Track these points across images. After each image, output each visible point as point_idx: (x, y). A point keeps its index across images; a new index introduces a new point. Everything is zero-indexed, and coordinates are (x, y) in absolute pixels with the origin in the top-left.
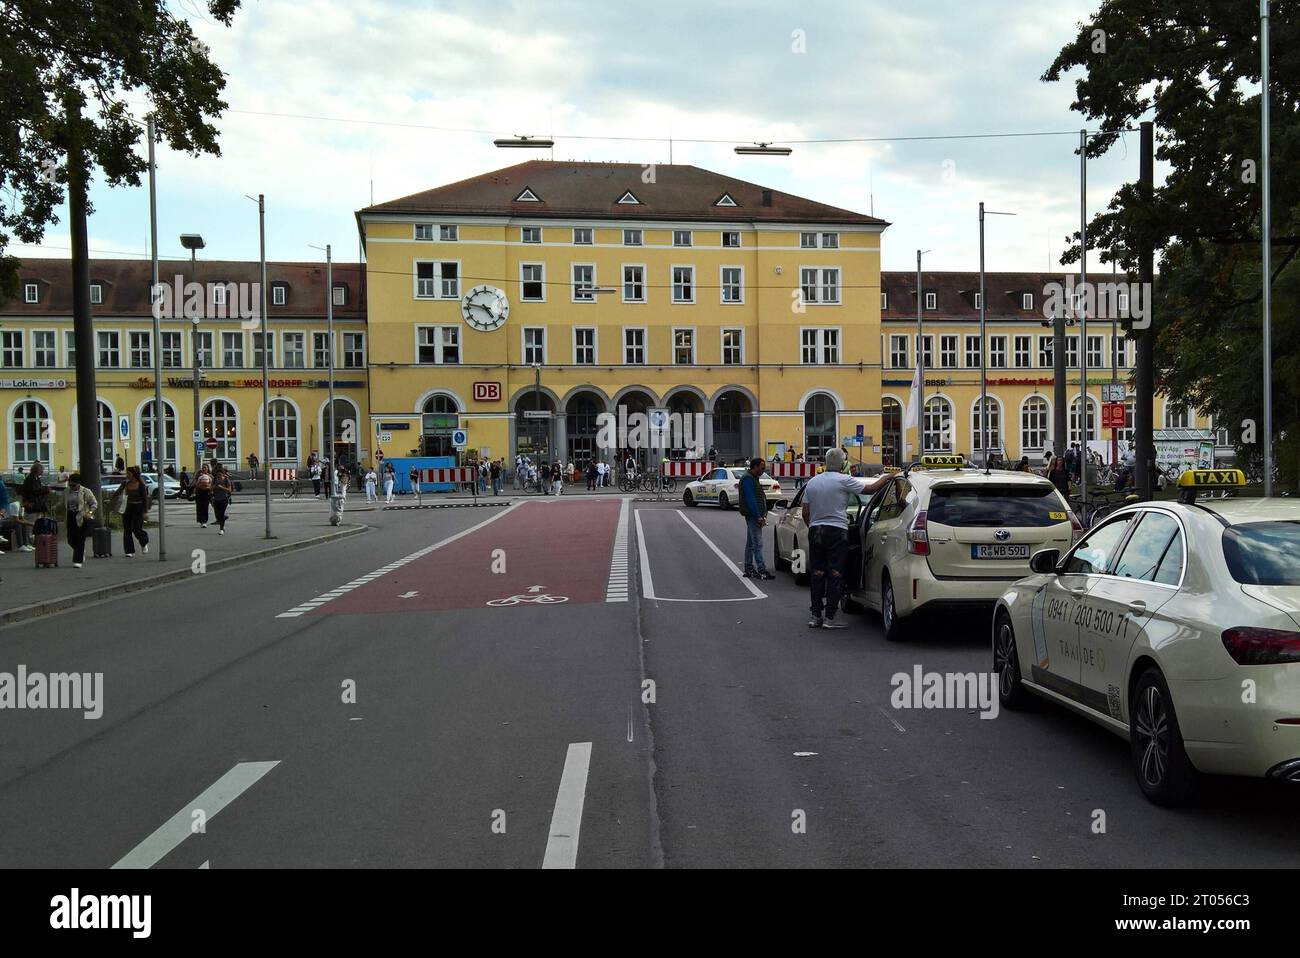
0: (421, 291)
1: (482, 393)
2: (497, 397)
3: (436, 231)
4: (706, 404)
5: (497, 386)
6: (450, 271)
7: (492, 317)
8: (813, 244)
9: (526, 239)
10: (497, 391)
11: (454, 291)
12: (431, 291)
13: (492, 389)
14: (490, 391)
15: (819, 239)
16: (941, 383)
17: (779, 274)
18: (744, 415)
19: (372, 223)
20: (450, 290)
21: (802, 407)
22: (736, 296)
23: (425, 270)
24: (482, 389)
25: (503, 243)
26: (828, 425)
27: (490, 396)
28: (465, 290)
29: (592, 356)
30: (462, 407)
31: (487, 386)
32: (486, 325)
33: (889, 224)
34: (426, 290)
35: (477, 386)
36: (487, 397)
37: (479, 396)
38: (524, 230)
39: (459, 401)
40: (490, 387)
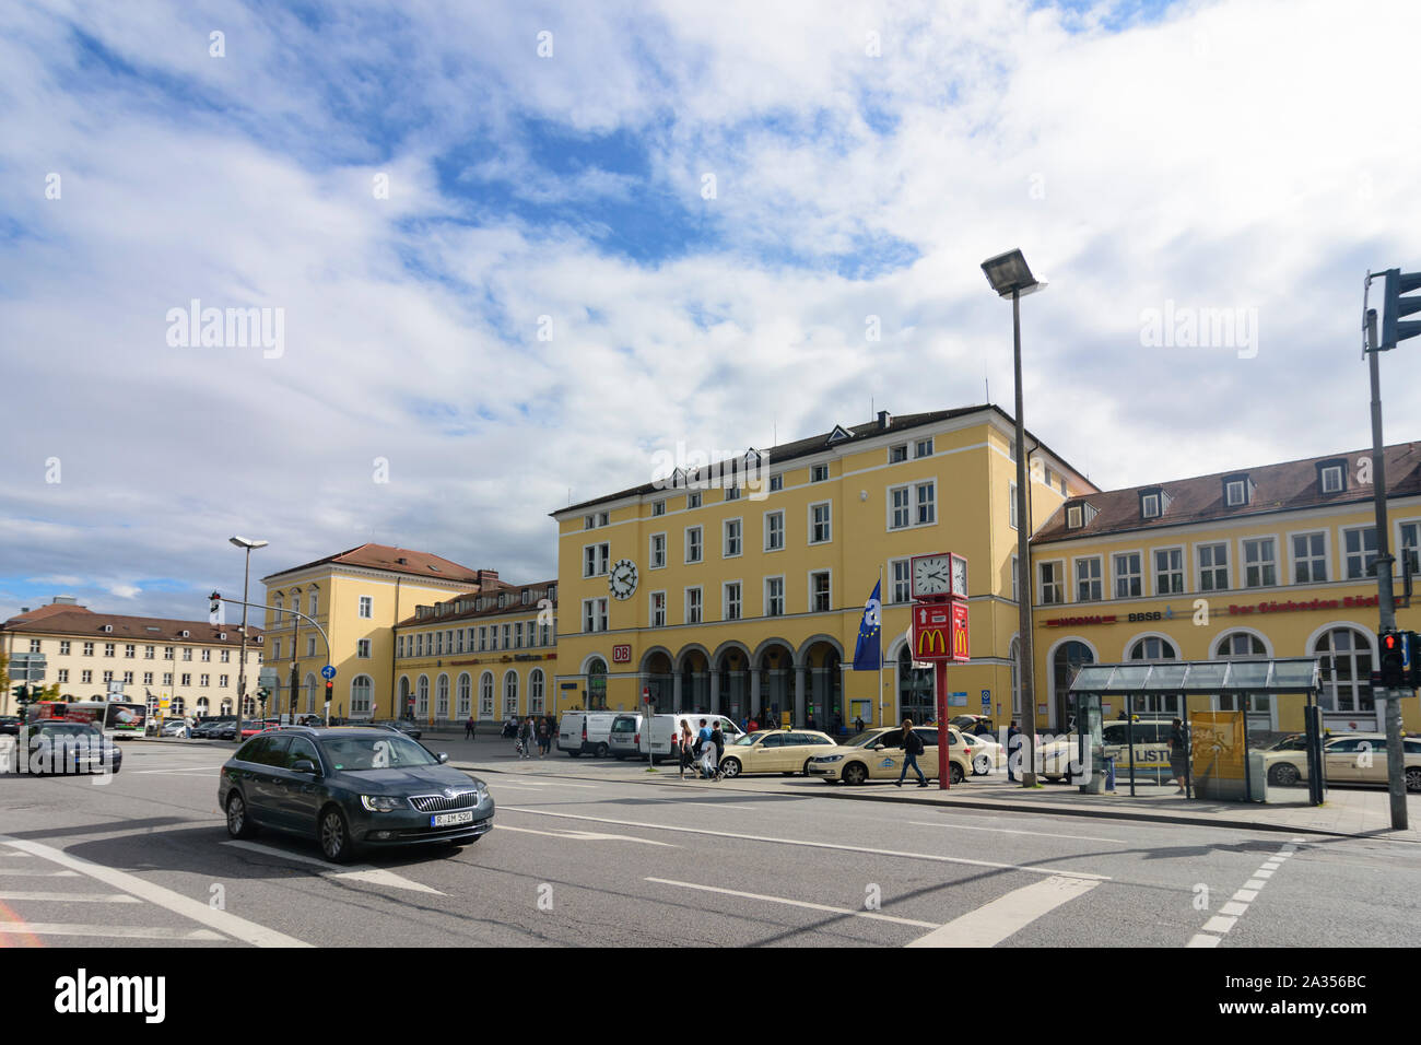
1: (618, 655)
2: (628, 658)
3: (597, 519)
5: (628, 648)
8: (905, 456)
9: (657, 513)
10: (628, 653)
13: (625, 651)
14: (623, 653)
15: (910, 449)
17: (864, 501)
19: (562, 521)
21: (892, 659)
24: (618, 652)
25: (637, 519)
27: (623, 658)
28: (611, 567)
29: (700, 614)
30: (608, 668)
31: (622, 649)
32: (622, 595)
35: (615, 649)
37: (616, 658)
38: (655, 505)
39: (606, 662)
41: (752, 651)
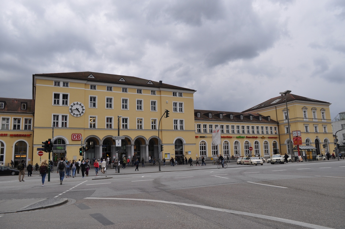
0: (55, 103)
1: (75, 138)
2: (80, 139)
3: (61, 84)
4: (146, 141)
5: (80, 135)
6: (65, 97)
7: (79, 112)
8: (176, 95)
9: (91, 88)
10: (80, 137)
11: (66, 104)
12: (58, 103)
13: (78, 136)
14: (78, 137)
15: (178, 94)
16: (204, 137)
17: (167, 103)
18: (155, 145)
19: (38, 79)
20: (65, 103)
21: (174, 143)
22: (155, 109)
23: (57, 96)
24: (75, 136)
25: (84, 89)
26: (181, 148)
27: (77, 138)
28: (70, 103)
29: (111, 126)
30: (67, 142)
31: (76, 135)
32: (77, 115)
33: (196, 91)
34: (56, 102)
35: (73, 135)
36: (76, 139)
37: (74, 138)
38: (91, 86)
39: (66, 140)
40: (77, 135)
41: (133, 139)
